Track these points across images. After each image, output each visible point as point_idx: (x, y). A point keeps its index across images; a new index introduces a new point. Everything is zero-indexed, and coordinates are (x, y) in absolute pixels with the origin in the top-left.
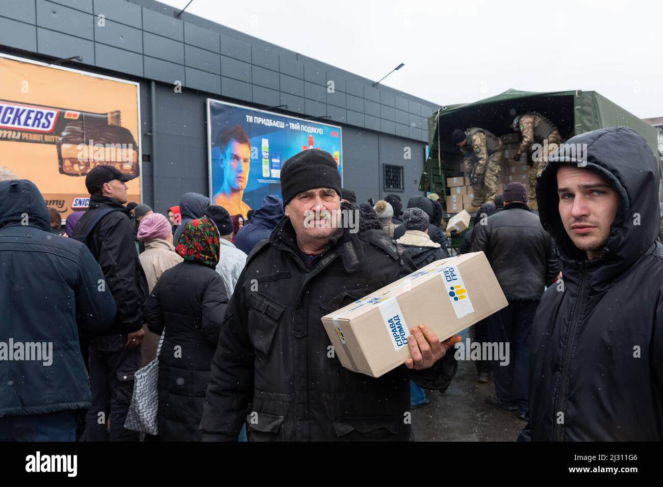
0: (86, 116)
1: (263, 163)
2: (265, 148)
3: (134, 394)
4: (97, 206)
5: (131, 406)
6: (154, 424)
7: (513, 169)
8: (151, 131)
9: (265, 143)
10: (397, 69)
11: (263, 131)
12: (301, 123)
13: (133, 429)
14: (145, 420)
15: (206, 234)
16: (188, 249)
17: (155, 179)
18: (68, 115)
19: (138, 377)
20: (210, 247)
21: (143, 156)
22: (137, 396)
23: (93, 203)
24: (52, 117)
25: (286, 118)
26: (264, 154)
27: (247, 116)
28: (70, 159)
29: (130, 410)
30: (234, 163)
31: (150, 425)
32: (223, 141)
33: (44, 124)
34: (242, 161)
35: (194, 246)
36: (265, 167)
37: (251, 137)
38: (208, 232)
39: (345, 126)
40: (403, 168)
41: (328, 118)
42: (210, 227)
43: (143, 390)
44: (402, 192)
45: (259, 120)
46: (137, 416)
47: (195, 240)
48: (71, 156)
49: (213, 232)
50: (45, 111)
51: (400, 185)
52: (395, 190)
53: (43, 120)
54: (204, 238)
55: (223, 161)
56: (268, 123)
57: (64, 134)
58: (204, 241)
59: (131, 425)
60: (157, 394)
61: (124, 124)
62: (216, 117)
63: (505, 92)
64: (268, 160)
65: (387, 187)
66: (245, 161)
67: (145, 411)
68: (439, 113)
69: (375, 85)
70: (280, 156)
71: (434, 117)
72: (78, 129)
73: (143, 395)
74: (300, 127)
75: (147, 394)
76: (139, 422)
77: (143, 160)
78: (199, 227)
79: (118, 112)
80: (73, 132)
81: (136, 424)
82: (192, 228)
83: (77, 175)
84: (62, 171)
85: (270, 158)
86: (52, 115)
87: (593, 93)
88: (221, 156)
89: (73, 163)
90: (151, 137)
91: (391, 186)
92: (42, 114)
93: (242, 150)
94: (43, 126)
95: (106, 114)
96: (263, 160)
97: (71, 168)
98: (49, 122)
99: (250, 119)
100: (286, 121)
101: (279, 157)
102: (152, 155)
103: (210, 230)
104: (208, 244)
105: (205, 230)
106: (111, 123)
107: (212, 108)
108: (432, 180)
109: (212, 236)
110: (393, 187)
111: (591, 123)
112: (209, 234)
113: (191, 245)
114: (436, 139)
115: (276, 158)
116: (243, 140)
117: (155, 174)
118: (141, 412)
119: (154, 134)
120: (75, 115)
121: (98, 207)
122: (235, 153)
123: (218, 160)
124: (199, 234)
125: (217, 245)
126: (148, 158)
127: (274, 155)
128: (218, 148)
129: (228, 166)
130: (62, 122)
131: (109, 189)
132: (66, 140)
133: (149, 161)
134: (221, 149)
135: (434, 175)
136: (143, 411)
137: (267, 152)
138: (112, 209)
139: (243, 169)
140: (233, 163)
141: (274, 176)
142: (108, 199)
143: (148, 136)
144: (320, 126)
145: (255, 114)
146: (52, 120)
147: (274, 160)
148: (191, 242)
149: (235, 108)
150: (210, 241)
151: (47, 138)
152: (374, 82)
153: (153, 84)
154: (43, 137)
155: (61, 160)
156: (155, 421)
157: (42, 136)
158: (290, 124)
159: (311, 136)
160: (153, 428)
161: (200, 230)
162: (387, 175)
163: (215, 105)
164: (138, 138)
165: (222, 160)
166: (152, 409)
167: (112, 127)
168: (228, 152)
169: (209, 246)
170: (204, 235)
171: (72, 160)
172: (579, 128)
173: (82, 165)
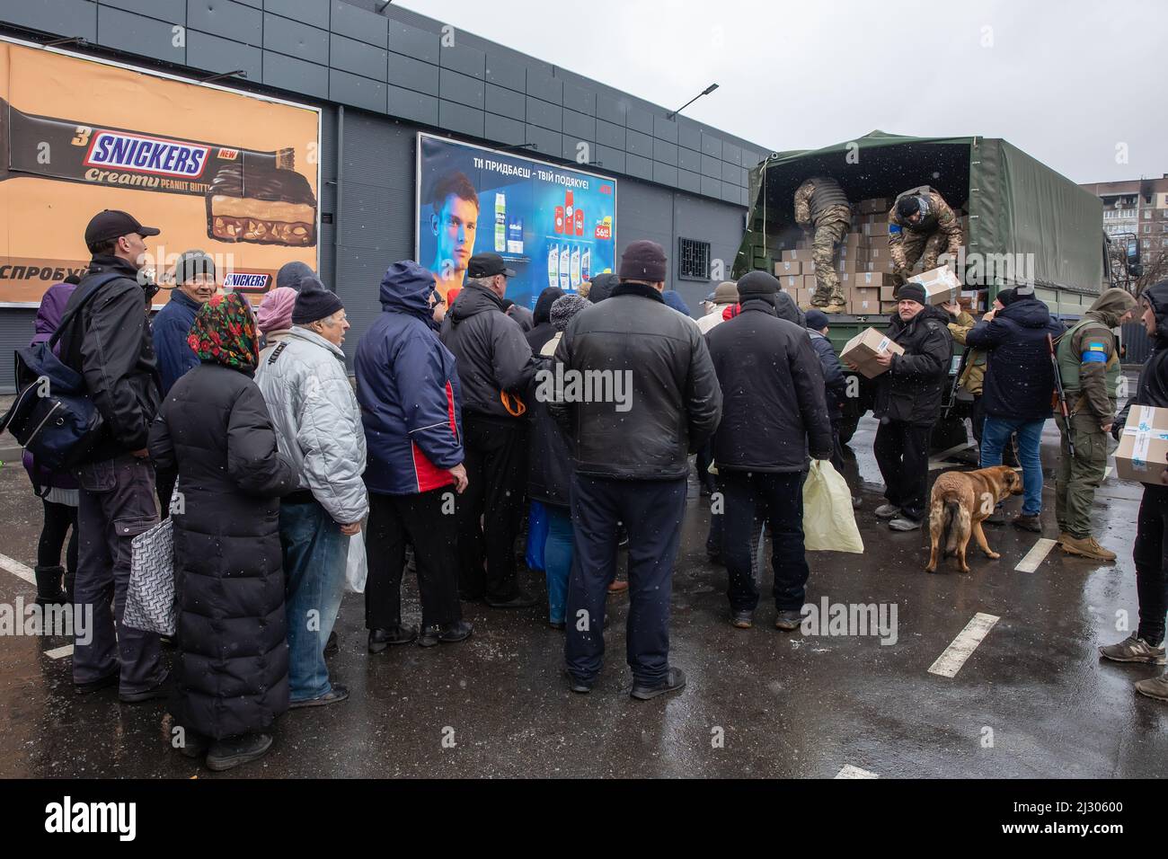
0: (247, 156)
1: (497, 230)
2: (500, 207)
3: (132, 572)
4: (99, 269)
5: (130, 591)
6: (167, 618)
7: (876, 253)
8: (335, 179)
9: (500, 200)
10: (706, 93)
11: (498, 181)
12: (556, 171)
13: (135, 626)
14: (152, 613)
15: (228, 319)
16: (202, 341)
17: (338, 248)
18: (223, 153)
19: (137, 545)
20: (236, 339)
21: (323, 214)
22: (137, 574)
23: (94, 265)
24: (201, 157)
25: (534, 163)
26: (497, 216)
27: (476, 159)
28: (222, 217)
29: (129, 598)
30: (453, 229)
31: (161, 620)
32: (438, 195)
33: (190, 166)
34: (465, 226)
35: (210, 337)
36: (499, 236)
37: (479, 191)
38: (233, 316)
39: (623, 178)
40: (709, 245)
41: (597, 165)
42: (238, 308)
43: (147, 565)
44: (707, 282)
45: (493, 165)
46: (139, 607)
47: (211, 328)
48: (224, 213)
49: (243, 315)
50: (192, 149)
51: (704, 271)
52: (696, 279)
53: (189, 162)
54: (224, 325)
55: (437, 226)
56: (506, 170)
57: (216, 181)
58: (225, 330)
59: (132, 621)
60: (171, 572)
61: (298, 168)
62: (429, 160)
63: (868, 136)
64: (503, 226)
65: (684, 274)
66: (470, 226)
67: (151, 599)
68: (766, 164)
69: (672, 116)
70: (522, 221)
71: (758, 169)
72: (235, 173)
73: (145, 574)
74: (554, 177)
75: (154, 573)
76: (143, 616)
77: (322, 222)
78: (218, 308)
79: (291, 150)
80: (228, 178)
81: (139, 619)
82: (208, 308)
83: (232, 241)
84: (211, 235)
85: (507, 223)
86: (201, 153)
87: (999, 142)
88: (434, 217)
89: (226, 224)
90: (334, 188)
91: (690, 273)
92: (188, 151)
93: (466, 210)
94: (189, 170)
95: (274, 153)
96: (497, 225)
97: (224, 230)
98: (197, 164)
99: (479, 163)
100: (533, 167)
101: (520, 222)
102: (336, 214)
103: (237, 313)
104: (231, 336)
105: (227, 312)
106: (281, 167)
107: (423, 145)
108: (752, 264)
109: (239, 322)
110: (693, 275)
111: (994, 187)
112: (234, 318)
113: (205, 335)
114: (760, 202)
115: (515, 223)
116: (467, 195)
117: (339, 241)
118: (144, 600)
119: (340, 183)
120: (232, 155)
121: (101, 272)
122: (455, 214)
123: (430, 223)
124: (217, 318)
125: (250, 337)
126: (329, 218)
127: (512, 220)
128: (431, 205)
129: (445, 232)
130: (214, 163)
131: (126, 246)
132: (218, 191)
133: (331, 222)
134: (434, 206)
135: (755, 257)
136: (148, 598)
137: (502, 214)
138: (118, 275)
139: (467, 238)
140: (451, 228)
141: (511, 250)
142: (118, 261)
143: (330, 186)
144: (583, 177)
145: (486, 156)
146: (201, 161)
147: (513, 227)
148: (205, 331)
149: (458, 145)
150: (235, 330)
151: (194, 187)
152: (671, 112)
153: (341, 110)
154: (189, 186)
155: (211, 218)
156: (169, 614)
157: (187, 183)
158: (540, 172)
159: (570, 191)
160: (166, 625)
161: (218, 311)
162: (684, 255)
163: (429, 142)
164: (316, 189)
165: (435, 224)
166: (163, 596)
167: (281, 171)
168: (446, 211)
169: (233, 339)
170: (226, 319)
171: (227, 219)
172: (977, 195)
173: (239, 227)
